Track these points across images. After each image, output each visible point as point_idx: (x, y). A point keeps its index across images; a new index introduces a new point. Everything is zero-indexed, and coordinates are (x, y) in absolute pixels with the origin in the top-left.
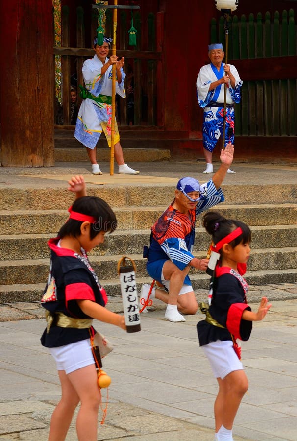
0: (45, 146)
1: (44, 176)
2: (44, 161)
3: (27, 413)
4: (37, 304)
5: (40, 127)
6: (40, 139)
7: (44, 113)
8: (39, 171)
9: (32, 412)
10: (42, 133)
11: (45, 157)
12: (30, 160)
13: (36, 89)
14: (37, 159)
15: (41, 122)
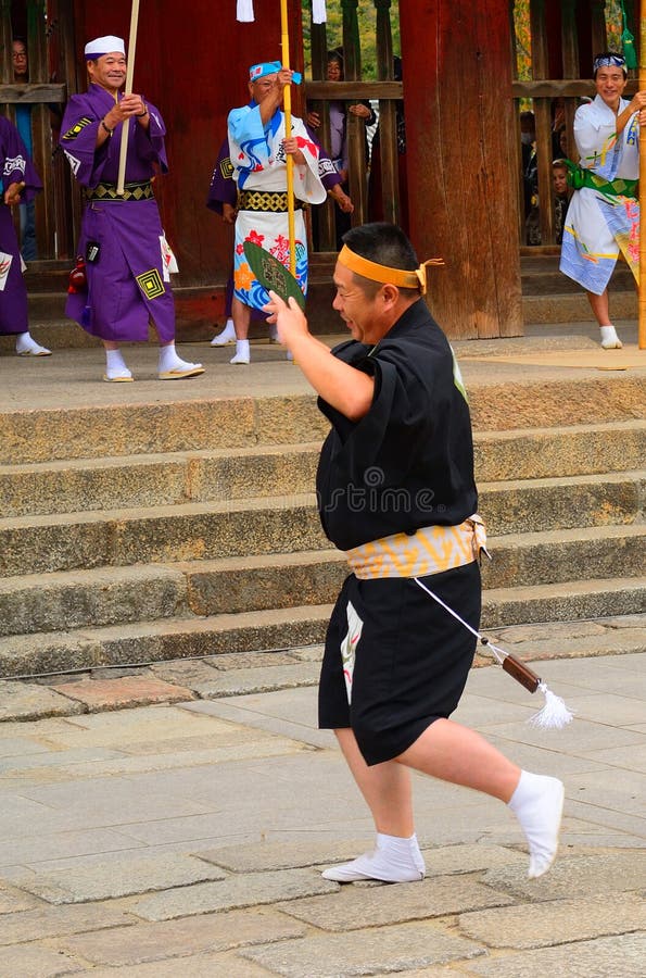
0: (501, 294)
1: (502, 358)
2: (502, 324)
3: (473, 872)
4: (494, 634)
5: (490, 254)
6: (492, 277)
7: (496, 223)
8: (491, 346)
9: (484, 871)
10: (495, 266)
11: (503, 315)
12: (472, 324)
13: (479, 172)
14: (487, 322)
15: (493, 242)
